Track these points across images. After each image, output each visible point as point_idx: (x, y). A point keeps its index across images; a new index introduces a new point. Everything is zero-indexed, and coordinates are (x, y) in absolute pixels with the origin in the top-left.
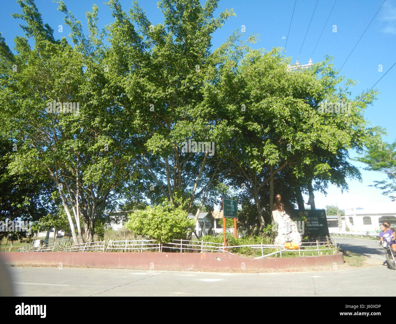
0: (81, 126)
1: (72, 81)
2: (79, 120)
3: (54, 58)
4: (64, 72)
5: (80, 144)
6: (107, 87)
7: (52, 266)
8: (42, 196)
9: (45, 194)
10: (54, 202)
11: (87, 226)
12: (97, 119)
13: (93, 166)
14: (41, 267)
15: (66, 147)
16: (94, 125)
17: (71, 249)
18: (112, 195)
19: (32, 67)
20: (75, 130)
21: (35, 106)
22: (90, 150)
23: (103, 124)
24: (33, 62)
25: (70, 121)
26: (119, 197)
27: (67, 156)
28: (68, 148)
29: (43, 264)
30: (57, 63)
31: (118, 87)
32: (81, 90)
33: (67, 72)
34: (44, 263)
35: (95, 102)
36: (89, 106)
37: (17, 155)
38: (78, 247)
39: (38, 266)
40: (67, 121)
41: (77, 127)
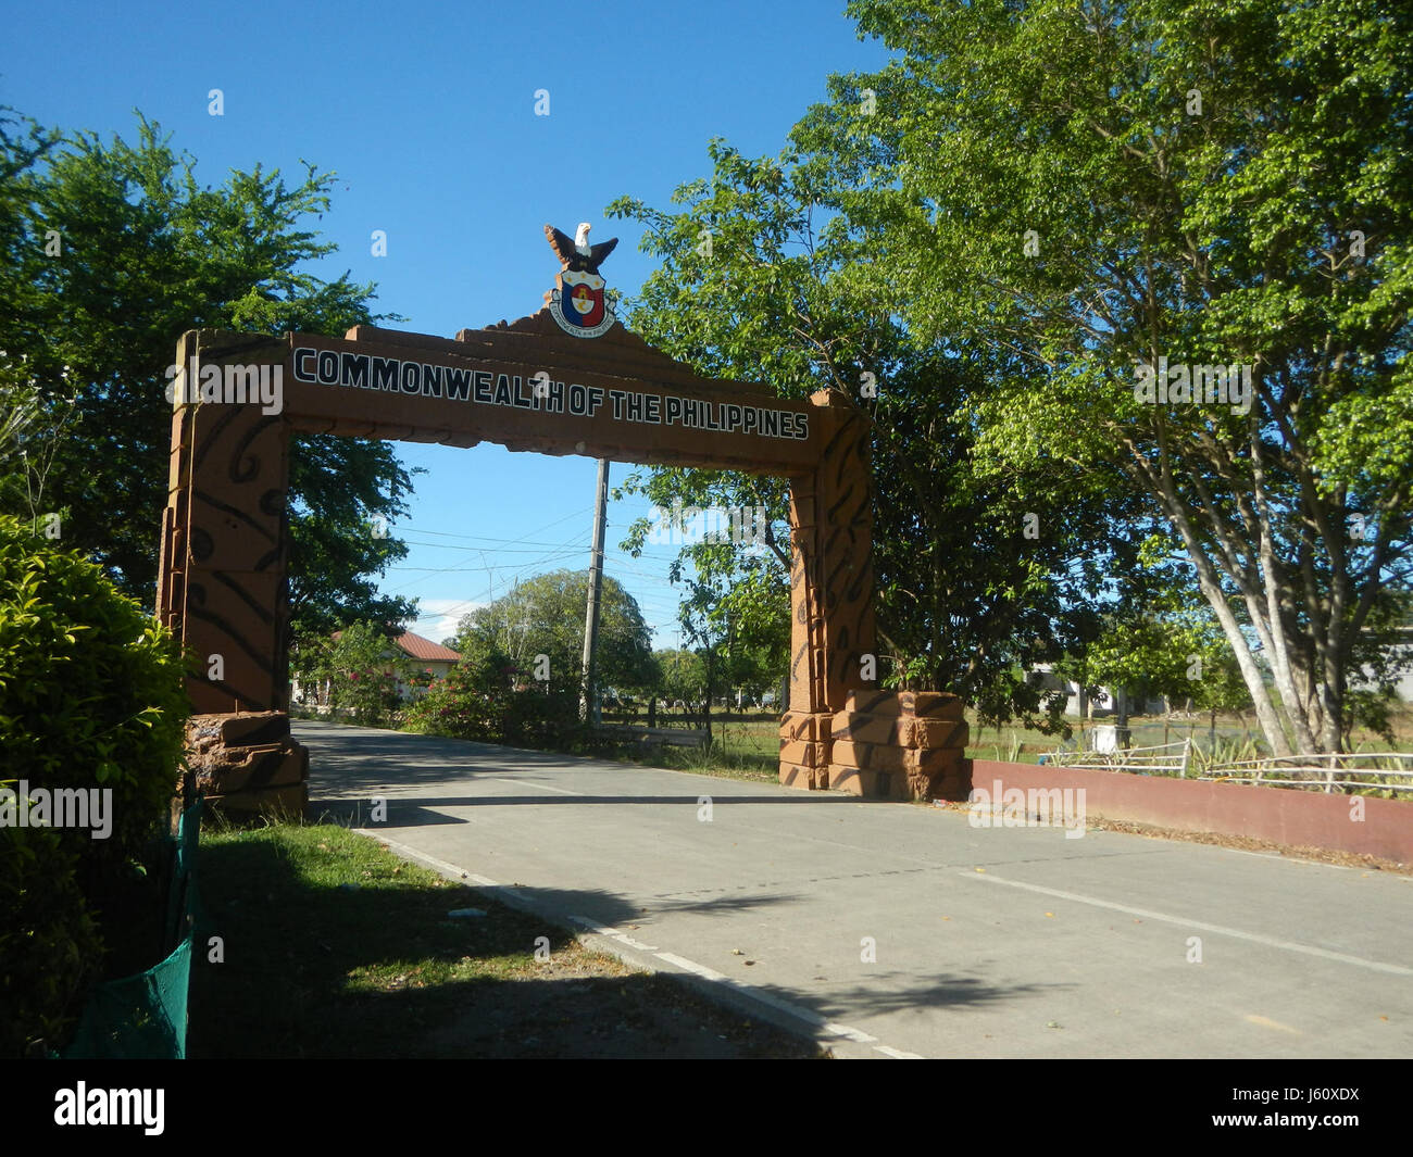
2: (1286, 182)
5: (1293, 303)
7: (1197, 838)
8: (1078, 560)
11: (1307, 679)
14: (1152, 838)
15: (1220, 328)
17: (1263, 777)
25: (1238, 202)
28: (1229, 330)
29: (1151, 822)
34: (1154, 822)
37: (1006, 401)
38: (1298, 769)
39: (1135, 829)
40: (1222, 201)
41: (1278, 218)
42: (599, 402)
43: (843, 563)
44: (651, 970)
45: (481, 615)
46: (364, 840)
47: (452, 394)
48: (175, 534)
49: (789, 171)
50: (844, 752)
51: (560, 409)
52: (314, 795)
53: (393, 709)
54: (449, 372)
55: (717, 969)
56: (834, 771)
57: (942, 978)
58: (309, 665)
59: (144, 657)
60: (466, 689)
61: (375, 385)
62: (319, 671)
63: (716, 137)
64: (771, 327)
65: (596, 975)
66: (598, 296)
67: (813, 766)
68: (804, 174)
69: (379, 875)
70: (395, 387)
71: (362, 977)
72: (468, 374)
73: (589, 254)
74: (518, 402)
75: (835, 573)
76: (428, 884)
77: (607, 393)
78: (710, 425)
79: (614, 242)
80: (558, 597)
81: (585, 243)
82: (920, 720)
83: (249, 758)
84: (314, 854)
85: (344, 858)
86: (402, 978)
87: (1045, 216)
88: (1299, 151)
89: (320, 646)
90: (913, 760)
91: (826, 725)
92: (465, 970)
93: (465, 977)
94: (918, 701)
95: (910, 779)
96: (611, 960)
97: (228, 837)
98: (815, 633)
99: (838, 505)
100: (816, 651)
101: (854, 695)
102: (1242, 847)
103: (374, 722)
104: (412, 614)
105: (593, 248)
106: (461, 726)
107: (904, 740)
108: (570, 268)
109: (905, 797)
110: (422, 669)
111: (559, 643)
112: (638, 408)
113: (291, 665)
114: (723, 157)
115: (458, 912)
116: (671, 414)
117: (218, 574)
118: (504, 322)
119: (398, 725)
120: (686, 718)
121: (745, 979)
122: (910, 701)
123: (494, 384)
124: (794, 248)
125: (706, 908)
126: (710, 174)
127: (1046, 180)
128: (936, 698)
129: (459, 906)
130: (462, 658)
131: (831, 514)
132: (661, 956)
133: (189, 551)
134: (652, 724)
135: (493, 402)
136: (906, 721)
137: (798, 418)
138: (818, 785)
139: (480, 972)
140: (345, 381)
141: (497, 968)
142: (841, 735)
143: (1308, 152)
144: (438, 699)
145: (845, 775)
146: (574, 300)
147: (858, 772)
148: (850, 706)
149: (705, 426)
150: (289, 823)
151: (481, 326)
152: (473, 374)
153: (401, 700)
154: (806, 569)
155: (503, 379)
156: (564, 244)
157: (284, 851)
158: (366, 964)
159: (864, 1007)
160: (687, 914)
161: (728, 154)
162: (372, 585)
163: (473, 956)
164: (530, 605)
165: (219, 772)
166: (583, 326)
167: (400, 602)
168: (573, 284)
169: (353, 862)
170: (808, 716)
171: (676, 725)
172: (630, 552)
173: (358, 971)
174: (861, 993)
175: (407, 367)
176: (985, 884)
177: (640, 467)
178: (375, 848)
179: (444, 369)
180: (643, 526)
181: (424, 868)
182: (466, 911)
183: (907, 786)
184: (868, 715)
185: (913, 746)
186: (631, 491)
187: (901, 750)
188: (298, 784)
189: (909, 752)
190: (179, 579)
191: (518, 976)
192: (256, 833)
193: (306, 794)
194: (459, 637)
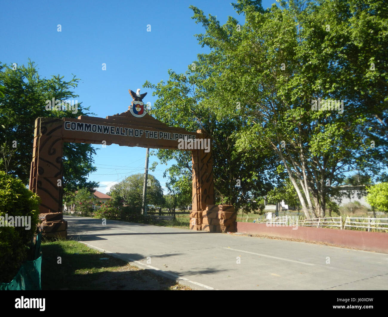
0: (301, 92)
1: (286, 45)
2: (298, 85)
3: (265, 26)
4: (277, 37)
5: (302, 112)
6: (328, 40)
7: (288, 239)
8: (267, 171)
9: (270, 169)
10: (279, 176)
11: (317, 200)
12: (319, 81)
13: (320, 135)
14: (277, 240)
15: (287, 118)
16: (315, 88)
17: (304, 224)
18: (339, 167)
19: (246, 41)
20: (296, 98)
21: (253, 81)
22: (315, 117)
23: (326, 85)
24: (246, 36)
25: (288, 89)
26: (349, 169)
27: (290, 127)
28: (289, 119)
30: (269, 30)
31: (340, 37)
32: (298, 51)
33: (280, 36)
34: (279, 236)
35: (314, 61)
36: (308, 68)
37: (242, 133)
38: (311, 222)
39: (274, 238)
40: (285, 89)
41: (297, 93)
42: (142, 133)
43: (205, 172)
44: (144, 269)
45: (116, 186)
46: (81, 244)
47: (105, 132)
48: (34, 168)
49: (188, 77)
50: (205, 221)
51: (132, 135)
52: (69, 234)
53: (91, 212)
54: (104, 126)
55: (159, 268)
56: (203, 226)
57: (208, 268)
58: (69, 200)
59: (32, 201)
60: (111, 206)
61: (85, 130)
62: (72, 202)
63: (170, 69)
64: (185, 115)
65: (132, 270)
66: (142, 107)
67: (198, 224)
68: (192, 78)
69: (84, 251)
70: (90, 131)
71: (78, 272)
72: (109, 127)
73: (140, 96)
74: (121, 134)
75: (203, 175)
76: (96, 253)
77: (144, 131)
78: (171, 139)
79: (146, 93)
80: (137, 181)
81: (139, 94)
82: (224, 212)
83: (52, 224)
84: (68, 247)
85: (76, 248)
86: (87, 272)
87: (245, 92)
88: (301, 78)
89: (72, 195)
90: (222, 222)
91: (201, 214)
92: (102, 270)
93: (102, 271)
94: (223, 207)
95: (221, 227)
96: (136, 267)
97: (47, 243)
98: (198, 191)
99: (204, 158)
100: (198, 195)
101: (208, 206)
102: (298, 241)
103: (86, 215)
104: (97, 186)
105: (141, 95)
106: (109, 216)
107: (220, 217)
108: (135, 100)
109: (220, 232)
110: (99, 201)
111: (138, 193)
112: (152, 135)
113: (63, 200)
114: (172, 74)
115: (102, 259)
116: (160, 136)
117: (45, 178)
118: (118, 114)
119: (93, 216)
120: (169, 213)
121: (164, 269)
122: (221, 207)
123: (115, 129)
124: (190, 96)
125: (161, 256)
126: (168, 78)
127: (245, 83)
128: (228, 206)
129: (103, 257)
130: (111, 198)
131: (202, 160)
132: (147, 266)
133: (38, 172)
134: (160, 215)
135: (115, 134)
136: (220, 212)
137: (193, 136)
138: (199, 229)
139: (105, 270)
140: (78, 129)
141: (110, 269)
142: (204, 216)
143: (303, 78)
144: (103, 209)
145: (205, 227)
146: (136, 108)
147: (209, 226)
148: (207, 209)
149: (169, 139)
150: (62, 240)
151: (112, 115)
152: (110, 127)
153: (93, 210)
154: (196, 174)
155: (118, 128)
156: (133, 94)
157: (61, 246)
158: (79, 269)
159: (189, 274)
160: (156, 258)
161: (173, 73)
162: (86, 178)
163: (105, 267)
164: (131, 183)
165: (45, 228)
166: (138, 114)
167: (94, 183)
168: (136, 104)
169: (78, 249)
170: (196, 212)
171: (166, 215)
172: (152, 170)
173: (77, 271)
174: (189, 272)
175: (93, 126)
176: (230, 250)
177: (154, 149)
178: (83, 245)
179: (103, 126)
180: (156, 164)
181: (95, 249)
182: (104, 258)
183: (220, 229)
184: (211, 211)
185: (222, 219)
186: (152, 155)
187: (219, 220)
188: (64, 231)
189: (221, 220)
190: (35, 180)
191: (114, 271)
192: (54, 243)
193: (67, 233)
194: (111, 192)
